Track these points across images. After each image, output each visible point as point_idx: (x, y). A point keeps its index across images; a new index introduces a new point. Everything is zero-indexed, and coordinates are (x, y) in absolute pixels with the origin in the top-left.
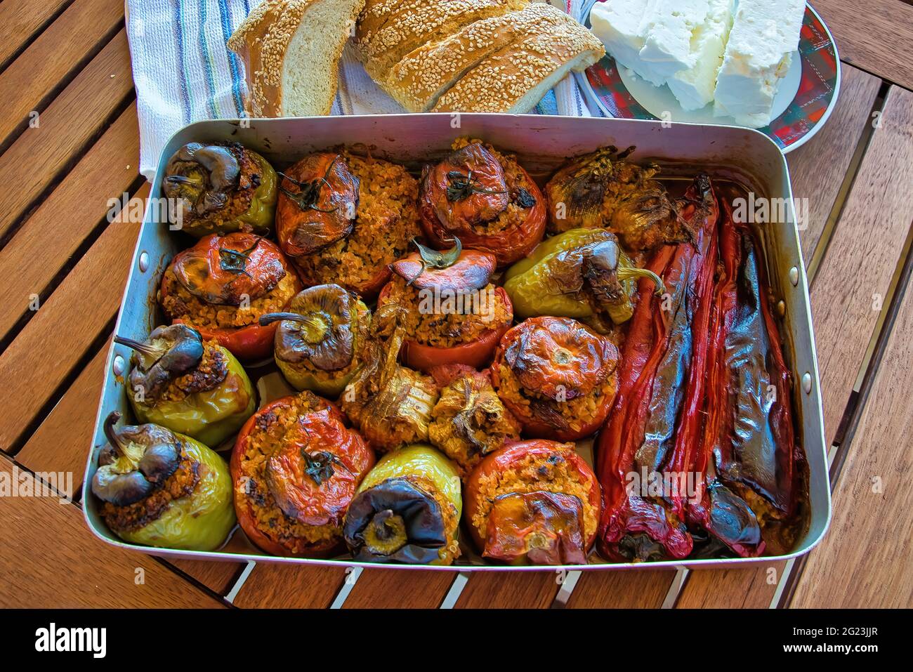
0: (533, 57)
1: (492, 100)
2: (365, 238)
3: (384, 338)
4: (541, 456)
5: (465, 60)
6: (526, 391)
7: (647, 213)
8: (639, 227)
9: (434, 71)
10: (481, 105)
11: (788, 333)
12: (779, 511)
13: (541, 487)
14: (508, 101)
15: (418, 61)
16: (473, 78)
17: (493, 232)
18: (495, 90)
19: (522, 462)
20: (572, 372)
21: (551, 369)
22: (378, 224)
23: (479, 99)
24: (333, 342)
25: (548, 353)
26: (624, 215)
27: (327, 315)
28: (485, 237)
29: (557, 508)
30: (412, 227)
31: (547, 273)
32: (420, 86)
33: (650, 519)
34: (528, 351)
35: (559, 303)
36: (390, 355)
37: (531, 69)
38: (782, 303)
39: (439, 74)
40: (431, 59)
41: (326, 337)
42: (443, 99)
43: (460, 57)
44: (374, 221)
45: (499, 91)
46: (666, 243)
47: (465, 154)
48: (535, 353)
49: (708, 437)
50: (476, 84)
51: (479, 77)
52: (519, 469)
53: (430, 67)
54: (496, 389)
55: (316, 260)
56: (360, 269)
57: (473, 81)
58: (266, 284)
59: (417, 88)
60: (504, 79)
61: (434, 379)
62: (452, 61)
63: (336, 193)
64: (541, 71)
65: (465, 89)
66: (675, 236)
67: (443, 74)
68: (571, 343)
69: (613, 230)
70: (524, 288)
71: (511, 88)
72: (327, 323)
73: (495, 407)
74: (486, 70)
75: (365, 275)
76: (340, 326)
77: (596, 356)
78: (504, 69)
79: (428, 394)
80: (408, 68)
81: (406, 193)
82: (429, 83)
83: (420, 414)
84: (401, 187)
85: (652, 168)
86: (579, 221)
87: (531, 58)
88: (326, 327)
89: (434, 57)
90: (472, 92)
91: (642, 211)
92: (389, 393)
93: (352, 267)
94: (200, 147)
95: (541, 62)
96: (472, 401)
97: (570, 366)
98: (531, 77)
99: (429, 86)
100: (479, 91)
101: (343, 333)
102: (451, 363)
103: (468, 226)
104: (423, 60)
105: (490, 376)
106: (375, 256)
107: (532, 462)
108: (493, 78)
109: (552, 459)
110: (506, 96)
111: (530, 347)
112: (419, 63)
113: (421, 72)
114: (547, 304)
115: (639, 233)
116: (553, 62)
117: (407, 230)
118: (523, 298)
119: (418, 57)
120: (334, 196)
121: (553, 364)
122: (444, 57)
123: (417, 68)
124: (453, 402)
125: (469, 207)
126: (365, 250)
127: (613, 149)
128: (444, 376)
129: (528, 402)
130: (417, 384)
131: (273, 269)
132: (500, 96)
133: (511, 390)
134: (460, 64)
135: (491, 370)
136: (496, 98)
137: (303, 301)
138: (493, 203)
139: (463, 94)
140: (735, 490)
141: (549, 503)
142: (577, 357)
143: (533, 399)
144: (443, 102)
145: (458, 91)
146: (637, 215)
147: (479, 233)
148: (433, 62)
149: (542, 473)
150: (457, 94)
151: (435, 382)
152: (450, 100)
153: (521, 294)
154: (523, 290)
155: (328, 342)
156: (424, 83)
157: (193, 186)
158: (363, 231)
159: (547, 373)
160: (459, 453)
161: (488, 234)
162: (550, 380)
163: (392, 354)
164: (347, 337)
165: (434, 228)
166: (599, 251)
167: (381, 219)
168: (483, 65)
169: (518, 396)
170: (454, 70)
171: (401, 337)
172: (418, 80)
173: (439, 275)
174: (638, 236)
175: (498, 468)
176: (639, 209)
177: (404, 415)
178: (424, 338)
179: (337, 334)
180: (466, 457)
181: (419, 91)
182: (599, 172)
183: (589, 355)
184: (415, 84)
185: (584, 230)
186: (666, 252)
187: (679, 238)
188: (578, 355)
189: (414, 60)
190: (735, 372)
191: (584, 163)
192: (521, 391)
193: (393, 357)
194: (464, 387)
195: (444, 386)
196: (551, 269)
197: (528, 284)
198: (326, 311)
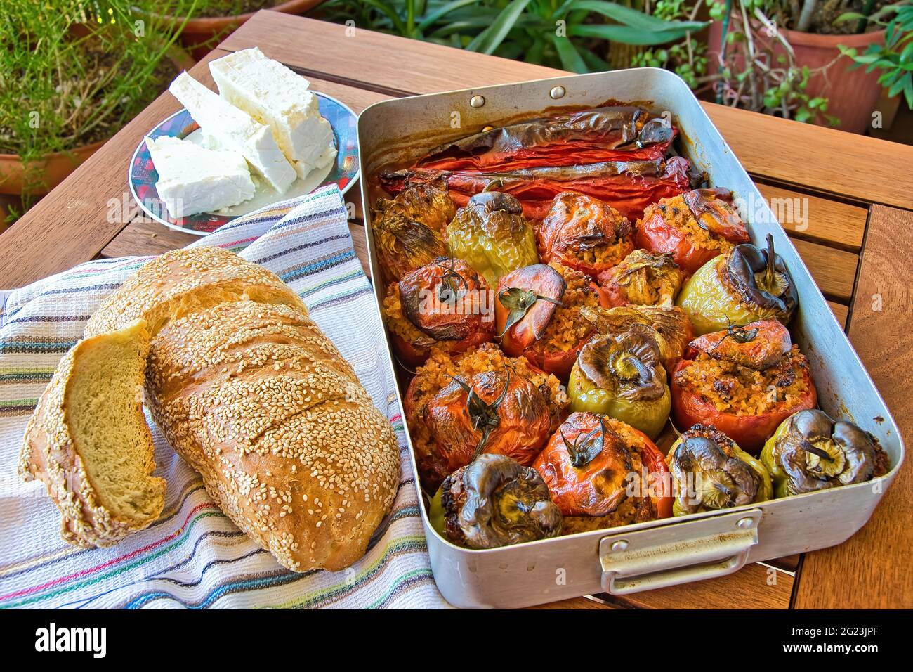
4: (664, 217)
8: (445, 201)
19: (673, 225)
20: (593, 206)
21: (596, 217)
25: (583, 221)
31: (508, 241)
38: (485, 131)
41: (632, 353)
47: (414, 291)
48: (586, 228)
72: (619, 355)
76: (619, 342)
88: (623, 355)
91: (431, 198)
96: (637, 265)
97: (587, 209)
107: (670, 220)
109: (664, 209)
121: (591, 217)
124: (643, 279)
128: (618, 299)
135: (600, 270)
146: (434, 201)
149: (676, 211)
155: (636, 350)
159: (600, 218)
162: (604, 216)
175: (683, 240)
176: (429, 201)
179: (627, 343)
188: (577, 206)
192: (614, 244)
194: (626, 277)
195: (627, 297)
196: (505, 237)
197: (517, 258)
198: (608, 362)
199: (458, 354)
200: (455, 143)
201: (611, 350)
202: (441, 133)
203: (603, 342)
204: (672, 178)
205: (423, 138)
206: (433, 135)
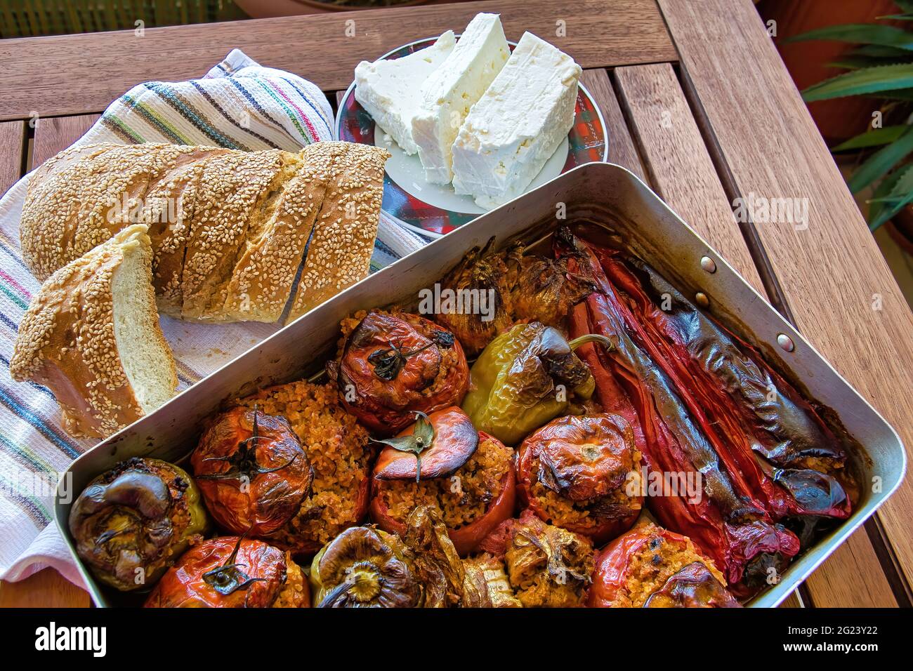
0: (358, 194)
1: (352, 256)
2: (326, 469)
3: (428, 547)
4: (642, 550)
5: (301, 236)
6: (579, 505)
7: (547, 288)
8: (549, 304)
9: (279, 265)
10: (345, 267)
11: (725, 315)
12: (839, 460)
13: (667, 574)
14: (367, 247)
15: (255, 266)
16: (318, 247)
17: (440, 386)
18: (348, 244)
19: (633, 566)
20: (609, 460)
21: (591, 470)
22: (333, 447)
23: (338, 262)
24: (392, 583)
25: (577, 457)
26: (526, 301)
27: (365, 563)
28: (435, 395)
29: (693, 582)
30: (359, 430)
31: (514, 392)
32: (273, 288)
33: (762, 536)
34: (560, 468)
35: (540, 410)
36: (449, 558)
37: (365, 206)
38: (700, 295)
39: (287, 264)
40: (267, 255)
41: (381, 584)
42: (302, 284)
43: (295, 236)
44: (327, 446)
45: (352, 244)
46: (575, 304)
47: (368, 331)
48: (566, 465)
49: (736, 440)
50: (327, 251)
51: (324, 243)
52: (635, 573)
53: (273, 263)
54: (549, 523)
55: (296, 522)
56: (343, 501)
57: (321, 250)
58: (278, 576)
59: (271, 292)
60: (349, 230)
61: (489, 552)
62: (290, 245)
63: (274, 443)
64: (375, 202)
65: (318, 262)
66: (578, 294)
67: (290, 262)
68: (586, 436)
69: (525, 320)
70: (500, 417)
71: (362, 234)
72: (371, 570)
73: (569, 538)
74: (325, 232)
75: (350, 504)
76: (387, 564)
77: (614, 434)
78: (342, 221)
79: (496, 569)
80: (248, 279)
81: (326, 402)
82: (282, 279)
83: (506, 592)
84: (319, 399)
85: (517, 246)
86: (493, 330)
87: (357, 196)
88: (374, 574)
89: (270, 252)
90: (327, 261)
91: (543, 289)
92: (469, 593)
93: (334, 504)
94: (104, 488)
95: (369, 194)
96: (546, 545)
97: (602, 456)
98: (371, 213)
99: (284, 282)
100: (333, 254)
101: (397, 567)
102: (494, 528)
103: (416, 395)
104: (259, 262)
105: (536, 514)
106: (346, 480)
107: (640, 559)
108: (339, 234)
109: (654, 545)
110: (362, 244)
111: (557, 463)
112: (257, 268)
113: (265, 275)
114: (530, 419)
115: (554, 308)
116: (376, 188)
117: (357, 436)
118: (505, 428)
119: (251, 263)
120: (275, 447)
121: (589, 464)
122: (280, 246)
123: (257, 273)
124: (530, 559)
125: (406, 376)
126: (332, 481)
127: (476, 249)
128: (498, 543)
129: (587, 513)
130: (483, 567)
131: (273, 558)
132: (357, 247)
133: (568, 513)
134: (300, 243)
135: (532, 508)
136: (355, 251)
137: (332, 565)
138: (428, 359)
139: (320, 268)
140: (798, 466)
141: (685, 583)
142: (601, 445)
143: (589, 507)
144: (305, 287)
145: (313, 268)
146: (541, 295)
147: (430, 394)
148: (272, 257)
149: (656, 562)
150: (314, 271)
151: (493, 555)
152: (311, 282)
153: (501, 425)
154: (501, 421)
155: (388, 587)
156: (276, 282)
157: (125, 533)
158: (320, 463)
159: (591, 475)
160: (568, 600)
161: (437, 391)
162: (599, 479)
163: (451, 554)
164: (403, 569)
165: (378, 418)
166: (549, 343)
167: (331, 440)
168: (320, 229)
169: (576, 514)
170: (297, 252)
171: (445, 534)
172: (268, 283)
173: (435, 454)
174: (553, 312)
175: (617, 587)
176: (539, 288)
177: (498, 602)
178: (460, 521)
179: (391, 572)
180: (575, 599)
181: (274, 293)
182: (483, 276)
183: (608, 436)
184: (265, 289)
185: (503, 335)
186: (580, 311)
187: (584, 293)
188: (601, 442)
189: (249, 268)
190: (720, 372)
191: (456, 278)
192: (575, 507)
193: (453, 557)
194: (527, 539)
195: (505, 552)
196: (515, 385)
197: (501, 412)
198: (360, 560)
199: (346, 410)
200: (651, 273)
201: (375, 559)
202: (663, 253)
203: (377, 546)
204: (733, 538)
205: (647, 240)
206: (656, 247)
